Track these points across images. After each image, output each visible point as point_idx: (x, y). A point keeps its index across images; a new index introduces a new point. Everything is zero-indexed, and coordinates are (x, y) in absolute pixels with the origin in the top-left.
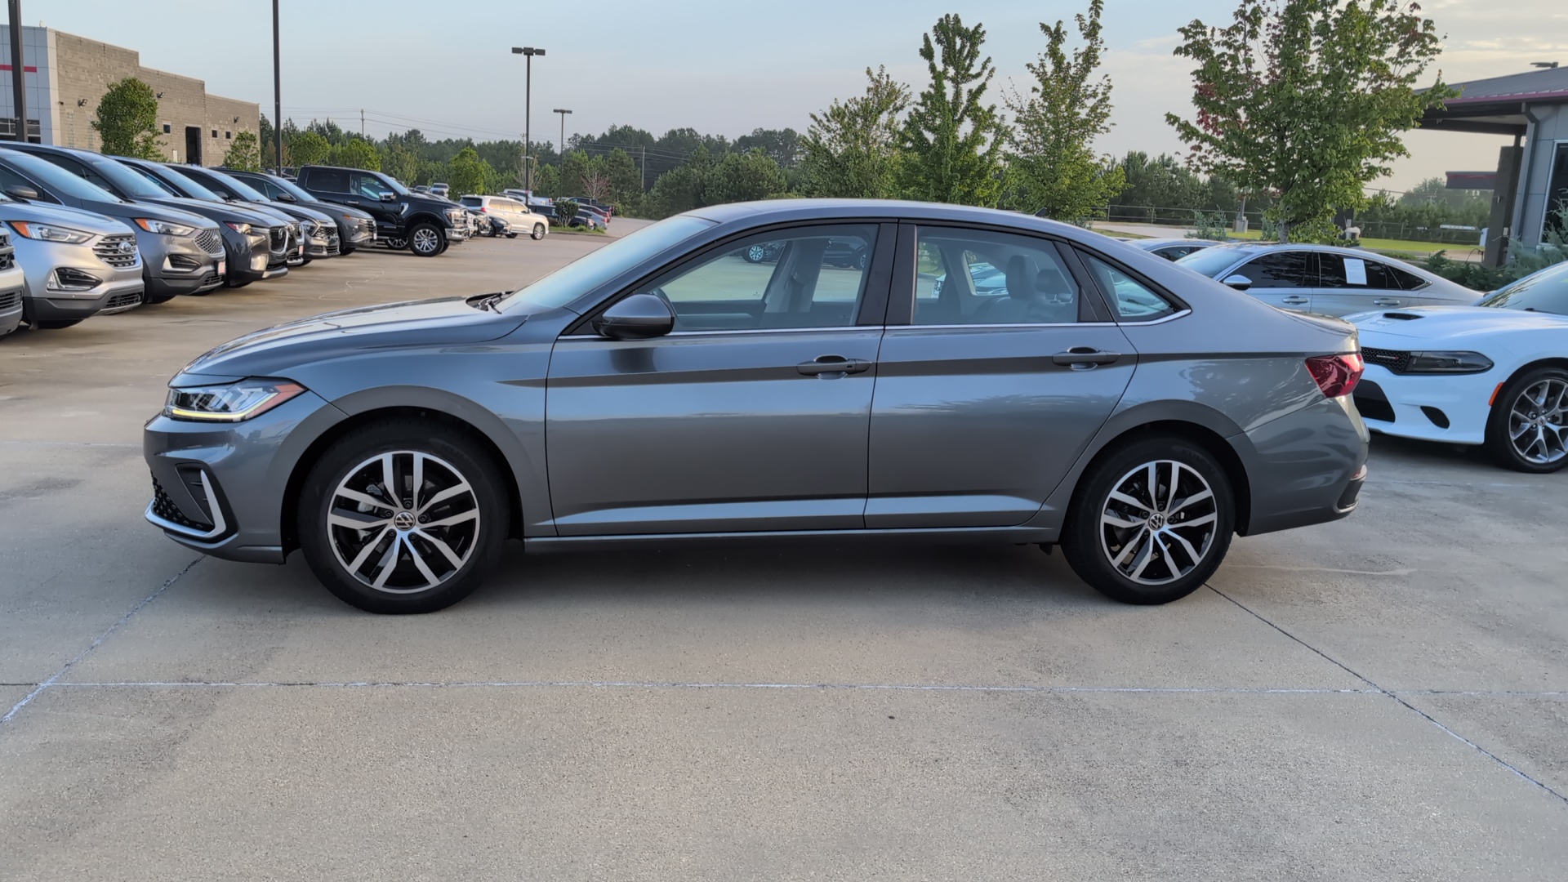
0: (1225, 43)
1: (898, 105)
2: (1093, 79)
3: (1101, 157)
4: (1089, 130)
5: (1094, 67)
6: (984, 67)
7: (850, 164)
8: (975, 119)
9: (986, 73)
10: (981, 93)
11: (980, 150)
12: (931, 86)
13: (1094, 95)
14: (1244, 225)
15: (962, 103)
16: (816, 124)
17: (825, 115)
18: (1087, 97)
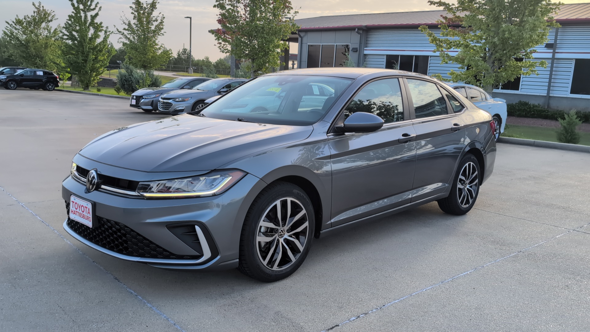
0: (230, 4)
1: (49, 19)
2: (155, 14)
3: (160, 45)
4: (156, 35)
5: (155, 9)
6: (96, 6)
7: (31, 44)
8: (94, 28)
9: (97, 9)
10: (96, 16)
11: (99, 41)
12: (73, 12)
13: (156, 20)
14: (192, 71)
15: (88, 21)
16: (9, 26)
17: (13, 22)
18: (154, 21)
